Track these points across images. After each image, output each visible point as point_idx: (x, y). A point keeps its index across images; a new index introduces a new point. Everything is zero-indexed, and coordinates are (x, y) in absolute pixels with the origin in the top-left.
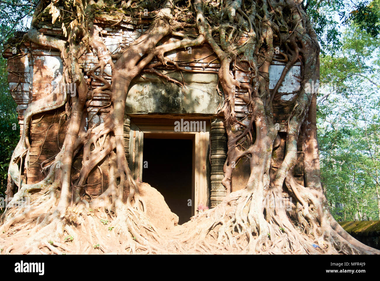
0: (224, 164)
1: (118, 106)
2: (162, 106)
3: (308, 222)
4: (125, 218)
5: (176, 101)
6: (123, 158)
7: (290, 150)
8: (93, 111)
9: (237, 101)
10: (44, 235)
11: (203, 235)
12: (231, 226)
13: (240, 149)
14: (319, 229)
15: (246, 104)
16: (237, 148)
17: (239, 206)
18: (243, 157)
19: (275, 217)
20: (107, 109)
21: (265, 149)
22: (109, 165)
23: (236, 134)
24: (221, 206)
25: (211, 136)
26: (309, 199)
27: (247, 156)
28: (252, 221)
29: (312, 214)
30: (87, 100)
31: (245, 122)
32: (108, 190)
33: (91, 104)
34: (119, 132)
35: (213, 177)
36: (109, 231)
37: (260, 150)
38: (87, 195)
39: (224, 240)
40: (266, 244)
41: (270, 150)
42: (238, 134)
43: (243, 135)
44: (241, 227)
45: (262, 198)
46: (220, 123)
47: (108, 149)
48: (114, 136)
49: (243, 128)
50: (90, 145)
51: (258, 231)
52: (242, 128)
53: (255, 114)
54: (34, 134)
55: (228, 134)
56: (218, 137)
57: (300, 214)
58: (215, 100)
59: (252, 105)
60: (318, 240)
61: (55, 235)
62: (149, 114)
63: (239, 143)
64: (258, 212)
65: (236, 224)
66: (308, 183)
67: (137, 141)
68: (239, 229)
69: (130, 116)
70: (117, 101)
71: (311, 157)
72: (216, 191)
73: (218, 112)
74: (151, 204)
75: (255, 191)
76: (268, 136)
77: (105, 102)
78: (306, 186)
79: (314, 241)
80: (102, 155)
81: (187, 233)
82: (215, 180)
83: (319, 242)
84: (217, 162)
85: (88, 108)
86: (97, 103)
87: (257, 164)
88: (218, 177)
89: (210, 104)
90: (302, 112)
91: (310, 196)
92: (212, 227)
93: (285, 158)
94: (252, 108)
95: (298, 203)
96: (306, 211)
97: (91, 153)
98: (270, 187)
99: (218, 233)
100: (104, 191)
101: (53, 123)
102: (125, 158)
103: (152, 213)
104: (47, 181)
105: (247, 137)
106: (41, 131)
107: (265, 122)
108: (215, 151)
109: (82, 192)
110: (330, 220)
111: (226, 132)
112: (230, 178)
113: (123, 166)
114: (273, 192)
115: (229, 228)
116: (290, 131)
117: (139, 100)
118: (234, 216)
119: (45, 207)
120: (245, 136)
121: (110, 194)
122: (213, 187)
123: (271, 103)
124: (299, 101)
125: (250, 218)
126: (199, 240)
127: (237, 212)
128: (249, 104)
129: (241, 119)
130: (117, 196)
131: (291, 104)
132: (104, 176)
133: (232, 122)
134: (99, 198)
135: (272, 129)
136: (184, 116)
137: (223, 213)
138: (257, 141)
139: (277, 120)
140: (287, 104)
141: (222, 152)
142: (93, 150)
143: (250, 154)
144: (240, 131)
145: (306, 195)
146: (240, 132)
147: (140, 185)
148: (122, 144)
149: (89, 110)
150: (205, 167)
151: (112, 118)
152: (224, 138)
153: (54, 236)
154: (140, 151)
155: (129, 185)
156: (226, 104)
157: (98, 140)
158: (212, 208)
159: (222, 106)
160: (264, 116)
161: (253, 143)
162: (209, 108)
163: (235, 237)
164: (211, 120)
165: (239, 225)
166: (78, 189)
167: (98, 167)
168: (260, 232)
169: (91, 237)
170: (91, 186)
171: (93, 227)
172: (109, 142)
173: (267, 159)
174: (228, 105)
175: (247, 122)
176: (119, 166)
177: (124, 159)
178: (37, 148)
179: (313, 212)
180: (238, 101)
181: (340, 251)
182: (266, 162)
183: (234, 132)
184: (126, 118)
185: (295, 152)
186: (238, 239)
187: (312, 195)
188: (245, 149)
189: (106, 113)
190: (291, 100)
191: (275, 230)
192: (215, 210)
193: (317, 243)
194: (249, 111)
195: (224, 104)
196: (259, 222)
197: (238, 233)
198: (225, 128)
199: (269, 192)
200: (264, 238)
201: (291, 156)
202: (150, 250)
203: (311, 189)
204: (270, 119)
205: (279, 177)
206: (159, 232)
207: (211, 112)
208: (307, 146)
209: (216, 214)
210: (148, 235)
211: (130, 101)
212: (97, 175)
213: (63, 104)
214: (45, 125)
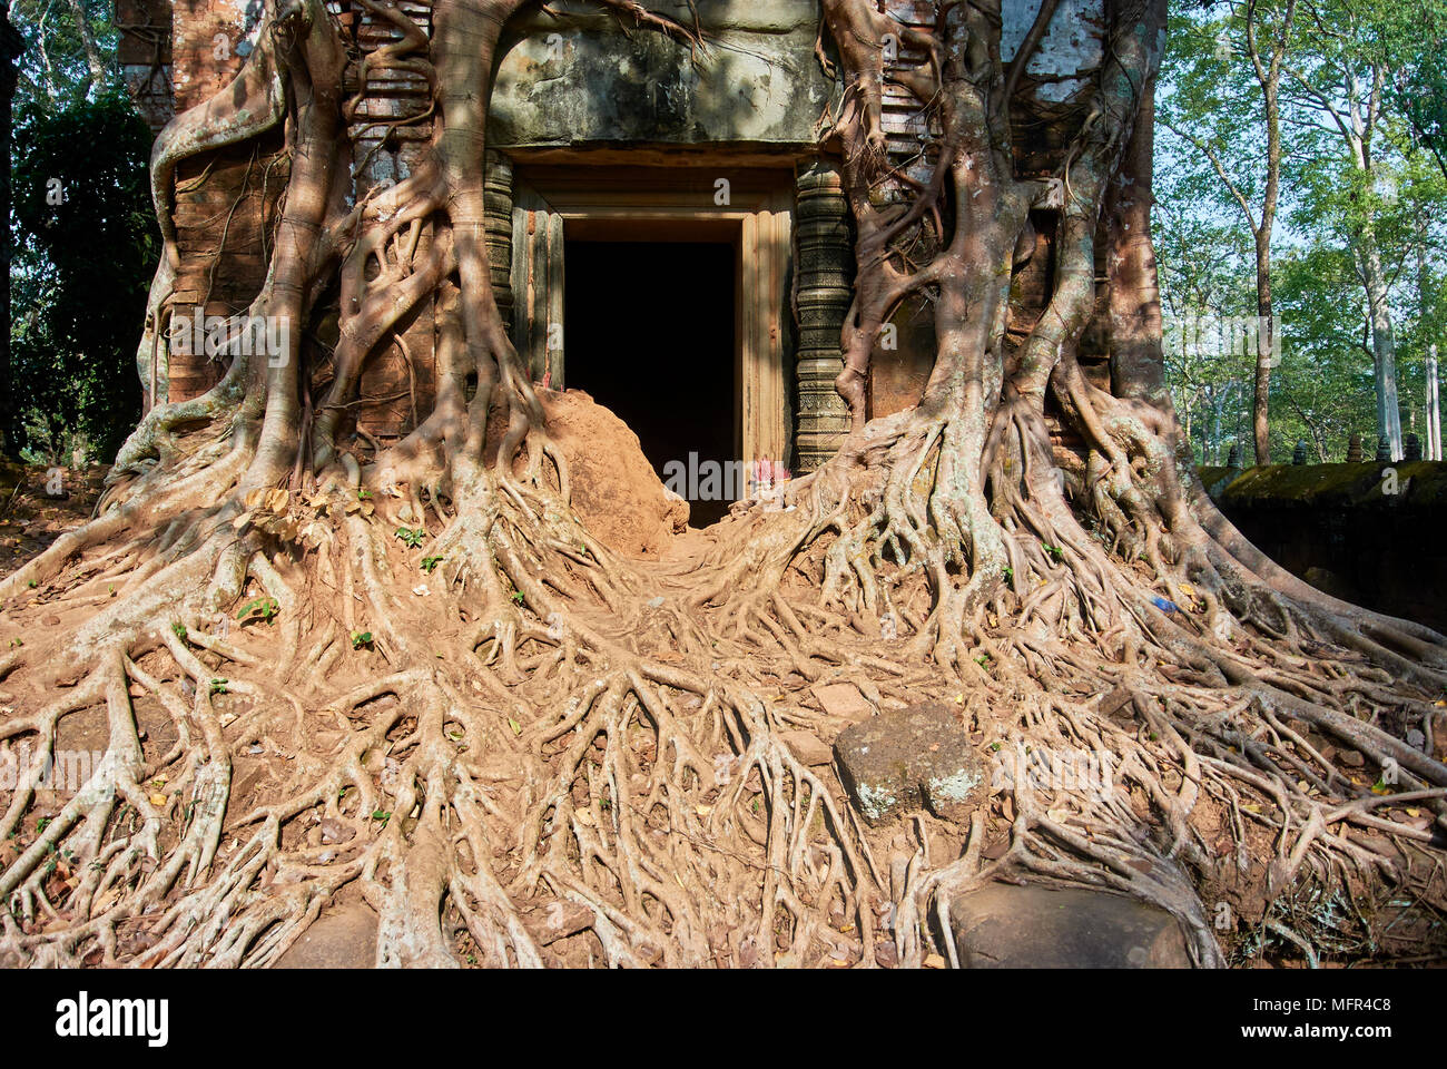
0: (843, 321)
1: (459, 116)
2: (622, 116)
3: (1129, 516)
4: (483, 523)
5: (669, 95)
6: (483, 306)
7: (1072, 272)
8: (369, 134)
9: (888, 93)
10: (159, 600)
11: (772, 575)
12: (870, 539)
13: (900, 269)
14: (1167, 539)
15: (923, 104)
16: (887, 266)
17: (898, 468)
18: (909, 295)
19: (1024, 506)
20: (419, 129)
21: (987, 269)
22: (437, 330)
23: (887, 212)
24: (835, 468)
25: (794, 228)
26: (1132, 439)
27: (926, 292)
28: (945, 521)
29: (1142, 487)
30: (347, 96)
31: (916, 173)
32: (432, 422)
33: (362, 109)
34: (468, 212)
35: (804, 368)
36: (426, 571)
37: (971, 270)
38: (361, 436)
39: (845, 588)
40: (999, 605)
41: (1004, 272)
42: (894, 215)
43: (909, 217)
44: (906, 546)
45: (980, 440)
46: (828, 179)
47: (427, 274)
48: (452, 226)
49: (911, 191)
50: (361, 259)
51: (970, 559)
52: (904, 193)
53: (953, 142)
54: (184, 229)
55: (858, 216)
56: (823, 229)
57: (1101, 491)
58: (811, 94)
59: (943, 110)
60: (1168, 580)
61: (204, 600)
62: (576, 145)
63: (895, 247)
64: (968, 492)
65: (888, 533)
66: (1124, 385)
67: (540, 247)
68: (898, 551)
69: (510, 158)
70: (456, 98)
71: (1133, 295)
72: (814, 417)
73: (821, 137)
74: (589, 463)
75: (952, 414)
76: (996, 220)
77: (411, 102)
78: (1116, 392)
79: (1155, 584)
80: (405, 295)
81: (715, 565)
82: (814, 376)
83: (1173, 589)
84: (819, 314)
85: (352, 125)
86: (381, 107)
87: (961, 323)
88: (822, 365)
89: (792, 110)
90: (1113, 138)
91: (1134, 429)
92: (802, 543)
93: (1055, 300)
94: (944, 122)
95: (1095, 454)
96: (1123, 481)
97: (367, 290)
98: (1001, 400)
99: (824, 564)
100: (419, 423)
101: (247, 189)
102: (494, 305)
103: (593, 495)
104: (226, 392)
105: (923, 226)
106: (207, 220)
107: (985, 171)
108: (813, 274)
109: (343, 428)
110: (1199, 509)
111: (850, 207)
112: (863, 372)
113: (484, 333)
114: (1014, 417)
115: (861, 546)
116: (1072, 206)
117: (537, 94)
118: (879, 505)
119: (209, 484)
120: (916, 221)
121: (439, 435)
122: (806, 402)
123: (1005, 107)
124: (1101, 101)
125: (938, 512)
126: (757, 593)
127: (893, 491)
128: (934, 106)
129: (903, 159)
130: (460, 441)
131: (1073, 115)
132: (416, 370)
133: (870, 171)
134: (400, 449)
135: (1010, 199)
136: (701, 152)
137: (840, 495)
138: (960, 241)
139: (1024, 171)
140: (1057, 113)
141: (838, 281)
142: (377, 276)
143: (937, 285)
144: (900, 203)
145: (1120, 427)
146: (899, 208)
147: (550, 398)
148: (477, 254)
149: (353, 132)
150: (778, 334)
151: (440, 162)
152: (843, 229)
153: (199, 602)
154: (552, 282)
155: (507, 399)
156: (852, 106)
157: (390, 240)
158: (800, 475)
159: (837, 115)
160: (985, 150)
161: (946, 245)
162: (789, 120)
163: (887, 579)
164: (798, 166)
165: (901, 538)
166: (327, 418)
167: (397, 336)
168: (976, 563)
169: (348, 602)
170: (372, 407)
171: (361, 562)
172: (431, 248)
173: (995, 301)
174: (858, 107)
175: (926, 172)
176: (472, 331)
177: (488, 310)
178: (195, 276)
179: (1142, 481)
180: (893, 93)
181: (1243, 619)
182: (992, 314)
183: (879, 206)
184: (497, 164)
185: (1088, 278)
186: (896, 586)
187: (1142, 425)
188: (918, 267)
189: (418, 144)
190: (1072, 101)
191: (1028, 553)
192: (813, 481)
193: (1165, 590)
194: (934, 131)
195: (844, 106)
196: (970, 525)
197: (896, 563)
198: (846, 197)
199: (1001, 419)
200: (989, 584)
201: (1074, 290)
202: (571, 648)
203: (1135, 405)
204: (1003, 166)
205: (1032, 367)
206: (614, 563)
207: (797, 137)
208: (1118, 260)
209: (816, 496)
210: (575, 577)
211: (507, 101)
212: (395, 366)
213: (273, 119)
214: (218, 198)
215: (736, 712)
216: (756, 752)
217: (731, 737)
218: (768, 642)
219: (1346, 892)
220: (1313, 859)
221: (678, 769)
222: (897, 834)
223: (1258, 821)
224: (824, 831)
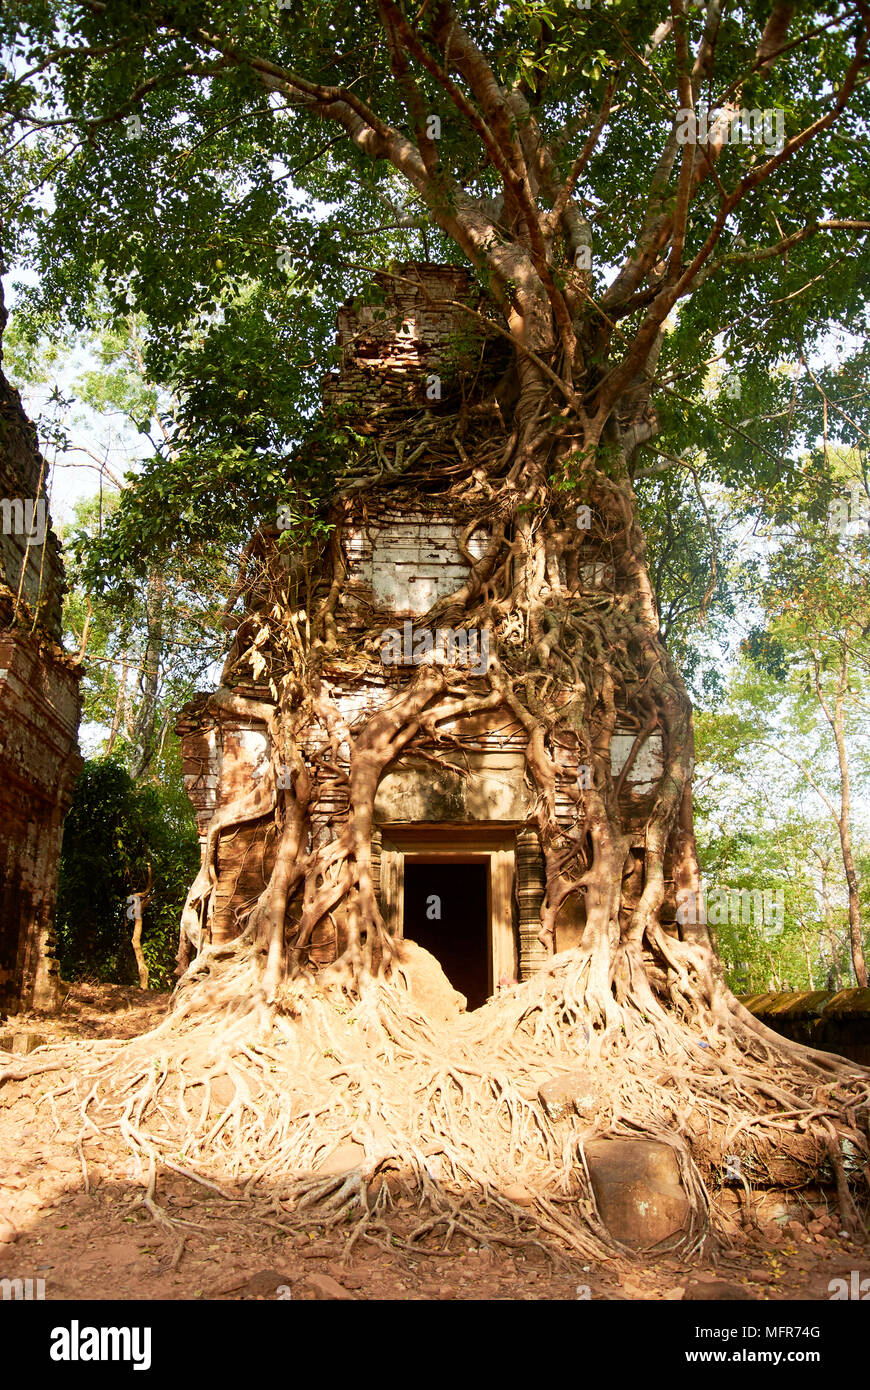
0: (541, 905)
1: (362, 811)
2: (435, 809)
3: (690, 1002)
4: (375, 1003)
5: (457, 800)
6: (370, 898)
7: (652, 879)
8: (320, 820)
9: (558, 797)
10: (239, 1033)
11: (510, 1030)
12: (557, 1013)
13: (567, 879)
14: (708, 1014)
15: (575, 802)
16: (561, 878)
17: (569, 977)
18: (572, 892)
19: (632, 996)
20: (343, 817)
21: (609, 878)
22: (348, 912)
23: (559, 853)
24: (539, 978)
25: (516, 859)
26: (689, 962)
27: (580, 891)
28: (592, 1003)
29: (696, 988)
30: (310, 802)
31: (574, 833)
32: (347, 954)
33: (318, 809)
34: (364, 855)
35: (522, 928)
36: (349, 1025)
37: (601, 880)
38: (312, 962)
39: (545, 1037)
40: (619, 1043)
41: (618, 880)
42: (563, 854)
43: (570, 855)
44: (573, 1015)
45: (608, 964)
46: (531, 836)
47: (345, 884)
48: (356, 861)
49: (571, 842)
50: (315, 877)
51: (604, 1022)
52: (568, 843)
53: (589, 820)
54: (224, 860)
55: (546, 854)
56: (530, 860)
57: (674, 989)
58: (522, 798)
59: (584, 804)
60: (707, 1033)
61: (258, 1034)
62: (413, 822)
63: (564, 869)
64: (603, 988)
65: (565, 1009)
66: (685, 935)
67: (394, 868)
68: (570, 1018)
69: (381, 828)
70: (360, 803)
72: (529, 953)
73: (527, 818)
74: (419, 977)
75: (594, 951)
76: (613, 855)
77: (339, 805)
78: (681, 939)
79: (700, 1035)
80: (336, 894)
81: (482, 1026)
82: (527, 933)
83: (709, 1038)
84: (529, 902)
85: (312, 815)
86: (328, 807)
87: (597, 905)
88: (531, 927)
89: (514, 805)
90: (668, 813)
91: (689, 957)
92: (524, 1016)
93: (645, 893)
94: (585, 809)
95: (670, 970)
96: (685, 984)
97: (318, 891)
98: (620, 943)
99: (535, 1026)
100: (340, 956)
101: (255, 841)
102: (375, 898)
103: (422, 992)
104: (244, 940)
105: (577, 859)
106: (236, 855)
107: (607, 832)
108: (526, 882)
109: (303, 959)
110: (726, 999)
111: (542, 850)
112: (551, 930)
113: (370, 913)
114: (626, 951)
115: (552, 1015)
116: (650, 846)
117: (395, 799)
118: (561, 996)
119: (242, 984)
120: (574, 856)
121: (350, 961)
122: (524, 945)
123: (616, 799)
124: (662, 795)
125: (588, 999)
126: (503, 1038)
127: (567, 988)
128: (579, 803)
129: (567, 827)
130: (362, 965)
131: (650, 800)
132: (339, 930)
133: (551, 833)
134: (332, 968)
135: (620, 844)
136: (471, 825)
137: (542, 991)
138: (595, 864)
139: (626, 830)
140: (642, 800)
141: (537, 885)
142: (321, 885)
143: (585, 887)
144: (566, 848)
145: (682, 956)
146: (565, 851)
147: (400, 944)
148: (368, 874)
149: (312, 818)
150: (510, 911)
151: (352, 830)
152: (540, 860)
153: (256, 1035)
154: (399, 885)
155: (381, 945)
156: (541, 803)
157: (328, 868)
158: (522, 982)
159: (535, 807)
160: (605, 822)
161: (589, 868)
162: (512, 810)
163: (565, 1032)
164: (517, 831)
165: (571, 1011)
166: (296, 953)
167: (330, 914)
168: (607, 1023)
169: (319, 1037)
170: (318, 948)
171: (322, 1019)
172: (347, 871)
173: (613, 895)
174: (544, 804)
175: (578, 833)
176: (365, 912)
177: (372, 901)
178: (228, 883)
179: (696, 984)
180: (560, 797)
181: (745, 1052)
182: (612, 901)
183: (556, 850)
184: (376, 831)
185: (661, 882)
186: (570, 1035)
187: (694, 955)
188: (576, 879)
189: (342, 823)
190: (650, 793)
191: (632, 1018)
192: (528, 985)
193: (705, 1038)
194: (580, 814)
195: (538, 803)
196: (604, 1004)
197: (570, 1024)
198: (540, 845)
199: (620, 953)
200: (613, 1033)
201: (654, 889)
202: (420, 1059)
203: (690, 944)
204: (615, 828)
205: (635, 926)
206: (433, 1025)
207: (516, 818)
208: (680, 870)
209: (530, 991)
210: (415, 1031)
211: (381, 801)
212: (330, 929)
213: (270, 809)
214: (242, 845)
215: (496, 1082)
216: (505, 1095)
217: (494, 1093)
218: (508, 1058)
219: (756, 1152)
220: (740, 1136)
221: (472, 1103)
222: (565, 1124)
223: (719, 1123)
224: (534, 1126)
